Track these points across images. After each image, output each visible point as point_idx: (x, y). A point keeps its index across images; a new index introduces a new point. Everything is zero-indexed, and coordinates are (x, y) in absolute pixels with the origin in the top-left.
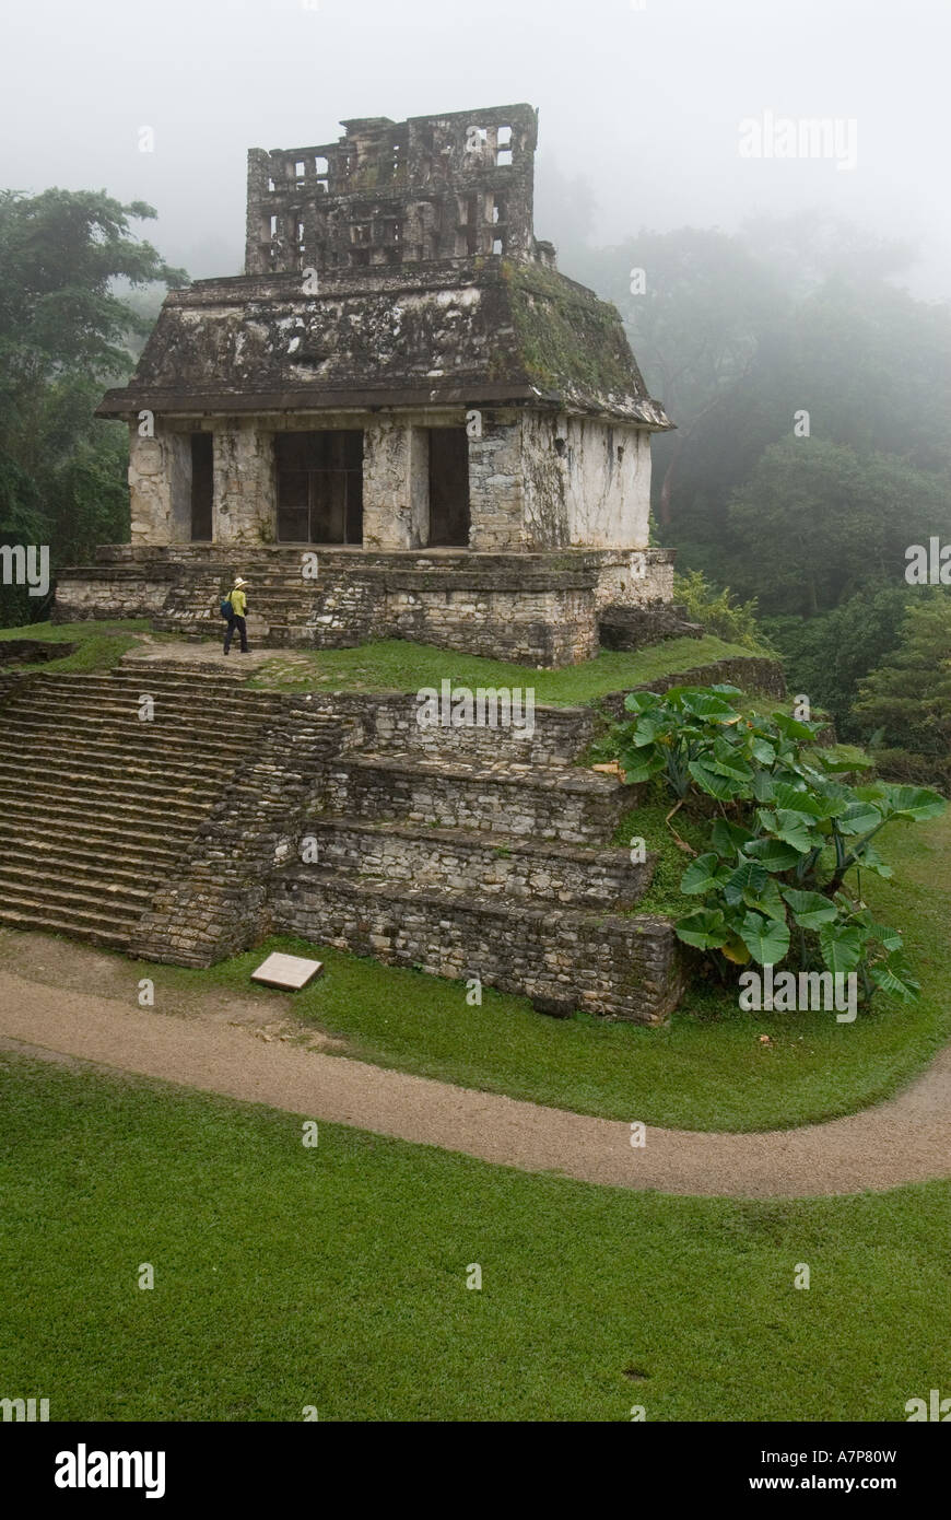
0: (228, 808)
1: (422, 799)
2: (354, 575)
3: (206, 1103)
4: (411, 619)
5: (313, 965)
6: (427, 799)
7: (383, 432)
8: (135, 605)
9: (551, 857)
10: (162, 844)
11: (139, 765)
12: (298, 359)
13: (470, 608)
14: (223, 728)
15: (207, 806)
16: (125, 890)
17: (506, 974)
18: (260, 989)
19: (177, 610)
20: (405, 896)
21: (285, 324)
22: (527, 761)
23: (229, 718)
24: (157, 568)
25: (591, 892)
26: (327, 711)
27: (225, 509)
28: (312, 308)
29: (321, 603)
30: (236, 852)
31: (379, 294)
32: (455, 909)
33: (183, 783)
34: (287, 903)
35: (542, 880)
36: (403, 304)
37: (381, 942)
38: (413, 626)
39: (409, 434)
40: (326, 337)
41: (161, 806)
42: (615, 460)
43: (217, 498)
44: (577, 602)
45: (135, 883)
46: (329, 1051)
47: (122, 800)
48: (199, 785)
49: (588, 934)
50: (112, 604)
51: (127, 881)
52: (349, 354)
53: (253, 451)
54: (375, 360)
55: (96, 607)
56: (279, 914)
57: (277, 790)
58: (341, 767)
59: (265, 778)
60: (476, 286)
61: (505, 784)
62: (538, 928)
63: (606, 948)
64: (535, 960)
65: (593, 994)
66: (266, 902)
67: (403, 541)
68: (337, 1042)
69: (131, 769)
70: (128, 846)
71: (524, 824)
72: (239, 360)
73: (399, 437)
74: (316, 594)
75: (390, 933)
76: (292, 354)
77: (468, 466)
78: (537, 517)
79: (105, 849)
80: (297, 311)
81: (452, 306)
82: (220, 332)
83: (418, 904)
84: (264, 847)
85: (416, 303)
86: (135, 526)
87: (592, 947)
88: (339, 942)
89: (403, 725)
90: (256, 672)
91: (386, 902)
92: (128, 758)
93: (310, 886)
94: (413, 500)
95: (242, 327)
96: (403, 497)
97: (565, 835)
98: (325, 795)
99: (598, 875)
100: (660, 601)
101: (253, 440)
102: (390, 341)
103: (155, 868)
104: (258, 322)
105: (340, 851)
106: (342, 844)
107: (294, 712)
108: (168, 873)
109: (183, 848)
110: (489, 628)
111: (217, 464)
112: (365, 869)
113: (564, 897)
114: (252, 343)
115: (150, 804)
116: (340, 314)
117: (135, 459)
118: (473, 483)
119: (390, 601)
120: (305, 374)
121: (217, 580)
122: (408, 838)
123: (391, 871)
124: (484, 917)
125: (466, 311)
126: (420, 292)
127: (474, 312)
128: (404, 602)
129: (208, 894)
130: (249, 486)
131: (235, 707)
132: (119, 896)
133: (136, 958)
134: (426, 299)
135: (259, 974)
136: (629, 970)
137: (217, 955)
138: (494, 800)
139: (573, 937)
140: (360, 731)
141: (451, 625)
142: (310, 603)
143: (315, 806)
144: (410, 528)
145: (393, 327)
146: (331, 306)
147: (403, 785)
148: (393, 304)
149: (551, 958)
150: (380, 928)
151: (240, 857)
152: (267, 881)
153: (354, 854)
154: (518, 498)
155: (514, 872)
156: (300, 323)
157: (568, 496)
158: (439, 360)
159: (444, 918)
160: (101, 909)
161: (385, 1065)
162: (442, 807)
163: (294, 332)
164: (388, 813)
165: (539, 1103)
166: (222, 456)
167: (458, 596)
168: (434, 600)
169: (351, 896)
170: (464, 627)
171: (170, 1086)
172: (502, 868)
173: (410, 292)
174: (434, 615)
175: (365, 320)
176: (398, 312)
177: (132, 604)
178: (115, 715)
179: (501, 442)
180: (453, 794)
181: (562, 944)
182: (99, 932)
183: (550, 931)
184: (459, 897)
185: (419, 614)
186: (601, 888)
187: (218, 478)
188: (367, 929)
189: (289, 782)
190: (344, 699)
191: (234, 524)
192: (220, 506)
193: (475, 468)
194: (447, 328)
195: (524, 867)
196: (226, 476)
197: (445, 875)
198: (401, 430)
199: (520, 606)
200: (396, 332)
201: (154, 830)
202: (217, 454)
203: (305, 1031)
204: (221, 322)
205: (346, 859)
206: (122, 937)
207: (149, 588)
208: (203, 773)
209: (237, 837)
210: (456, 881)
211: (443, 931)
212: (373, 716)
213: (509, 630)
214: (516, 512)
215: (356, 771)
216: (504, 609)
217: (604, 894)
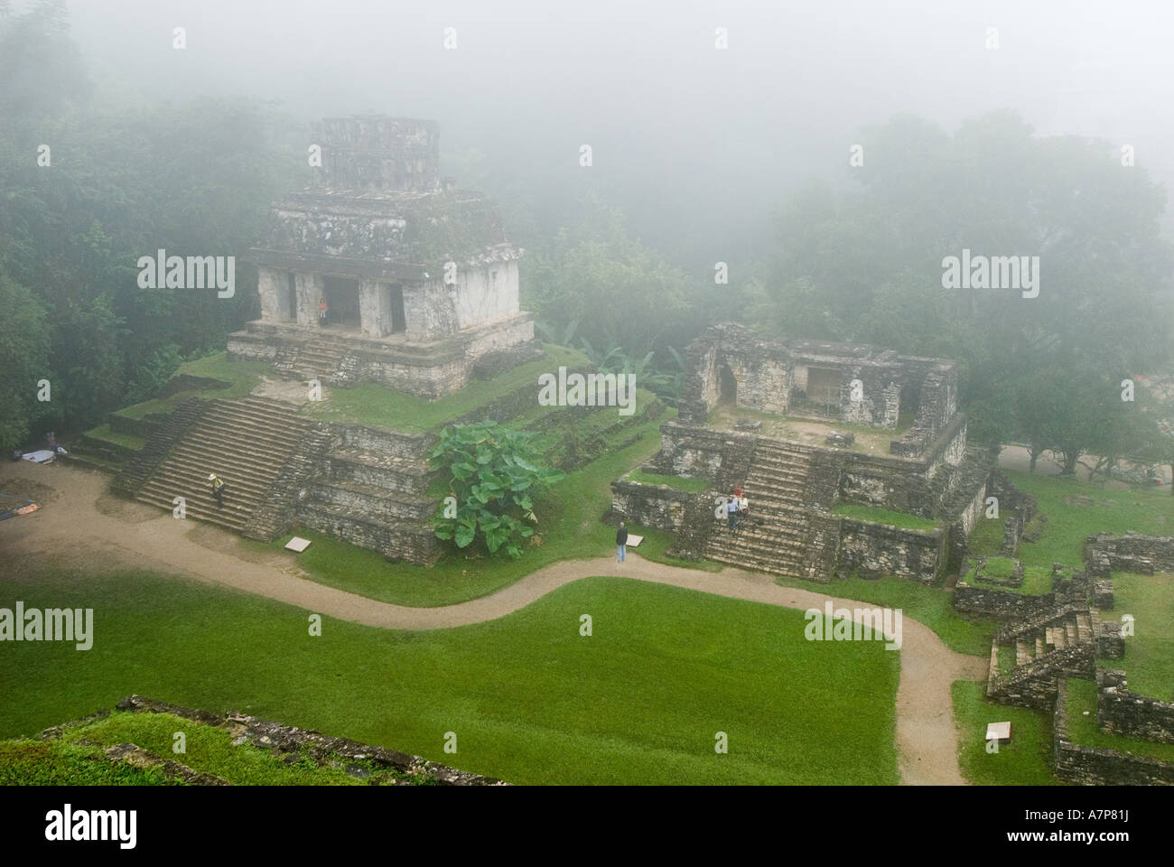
0: (284, 475)
1: (357, 473)
2: (355, 352)
3: (253, 598)
4: (379, 374)
5: (308, 542)
6: (359, 473)
7: (367, 283)
8: (263, 355)
9: (397, 502)
10: (257, 488)
11: (253, 451)
12: (330, 243)
13: (402, 371)
14: (287, 435)
15: (276, 472)
16: (243, 508)
17: (379, 546)
18: (287, 552)
19: (279, 363)
20: (344, 516)
21: (324, 224)
22: (401, 457)
23: (290, 430)
24: (272, 338)
25: (411, 516)
26: (325, 433)
27: (302, 310)
28: (335, 218)
29: (340, 365)
30: (285, 494)
31: (364, 216)
32: (360, 521)
33: (269, 460)
34: (303, 515)
35: (394, 510)
36: (375, 222)
37: (337, 532)
38: (379, 378)
39: (377, 286)
40: (342, 234)
41: (259, 471)
42: (491, 279)
43: (299, 304)
44: (452, 366)
45: (247, 506)
46: (304, 578)
47: (245, 467)
48: (275, 462)
49: (404, 533)
50: (253, 354)
51: (244, 504)
52: (352, 244)
53: (313, 285)
54: (363, 249)
55: (246, 355)
56: (301, 519)
57: (302, 468)
58: (328, 458)
59: (299, 462)
60: (404, 219)
61: (386, 470)
62: (387, 530)
63: (410, 538)
64: (388, 542)
65: (406, 555)
66: (296, 514)
67: (378, 334)
68: (308, 574)
69: (249, 452)
70: (245, 489)
71: (393, 486)
72: (304, 240)
73: (374, 287)
74: (338, 360)
75: (340, 529)
76: (329, 240)
77: (402, 303)
78: (437, 324)
79: (237, 489)
80: (329, 219)
81: (394, 227)
82: (296, 225)
83: (349, 519)
84: (295, 493)
85: (380, 223)
86: (263, 312)
87: (405, 538)
88: (323, 531)
89: (356, 438)
90: (303, 406)
91: (338, 517)
92: (248, 447)
93: (311, 510)
94: (381, 315)
95: (305, 223)
96: (376, 314)
97: (407, 491)
98: (322, 469)
99: (412, 510)
100: (522, 341)
101: (312, 279)
102: (369, 240)
103: (254, 499)
104: (313, 221)
105: (325, 494)
106: (326, 492)
107: (314, 431)
108: (259, 501)
109: (265, 490)
110: (409, 381)
111: (297, 288)
112: (334, 502)
113: (402, 517)
114: (310, 232)
115: (255, 470)
116: (348, 223)
117: (261, 281)
118: (406, 310)
119: (370, 365)
120: (333, 251)
121: (296, 349)
122: (349, 491)
123: (344, 503)
124: (370, 525)
125: (400, 230)
126: (381, 218)
127: (404, 231)
128: (375, 366)
129: (272, 512)
130: (312, 300)
131: (292, 425)
132: (240, 511)
133: (245, 537)
134: (384, 221)
135: (288, 546)
136: (417, 546)
137: (275, 537)
138: (382, 476)
139: (399, 534)
140: (340, 440)
141: (395, 378)
142: (335, 364)
143: (318, 473)
144: (381, 328)
145: (370, 234)
146: (344, 219)
147: (350, 467)
148: (370, 221)
149: (393, 541)
150: (336, 527)
151: (286, 497)
152: (296, 507)
153: (330, 496)
154: (424, 319)
155: (385, 506)
156: (331, 226)
157: (458, 308)
158: (389, 253)
159: (358, 524)
160: (234, 516)
161: (321, 583)
162: (365, 477)
163: (328, 229)
164: (346, 478)
165: (367, 597)
166: (299, 285)
167: (397, 366)
168: (388, 367)
169: (326, 515)
170: (399, 379)
171: (243, 591)
172: (381, 504)
173: (378, 217)
174: (388, 373)
175: (358, 229)
176: (372, 226)
177: (261, 354)
178: (245, 425)
179: (415, 294)
180: (368, 472)
181: (396, 537)
182: (232, 526)
183: (392, 532)
184: (365, 516)
185: (382, 372)
186: (414, 515)
187: (298, 294)
188: (332, 527)
189: (308, 464)
190: (334, 425)
191: (307, 318)
192: (300, 308)
193: (406, 304)
194: (392, 237)
195: (388, 505)
196: (301, 294)
197: (361, 506)
198: (374, 284)
199: (421, 372)
200: (371, 236)
201: (256, 482)
202: (297, 283)
203: (299, 570)
204: (296, 219)
205: (328, 498)
206: (241, 528)
207: (269, 347)
208: (276, 456)
209: (285, 488)
210: (366, 509)
211: (357, 530)
212: (345, 433)
213: (417, 383)
214: (424, 325)
215: (333, 460)
216: (416, 374)
217: (415, 517)
